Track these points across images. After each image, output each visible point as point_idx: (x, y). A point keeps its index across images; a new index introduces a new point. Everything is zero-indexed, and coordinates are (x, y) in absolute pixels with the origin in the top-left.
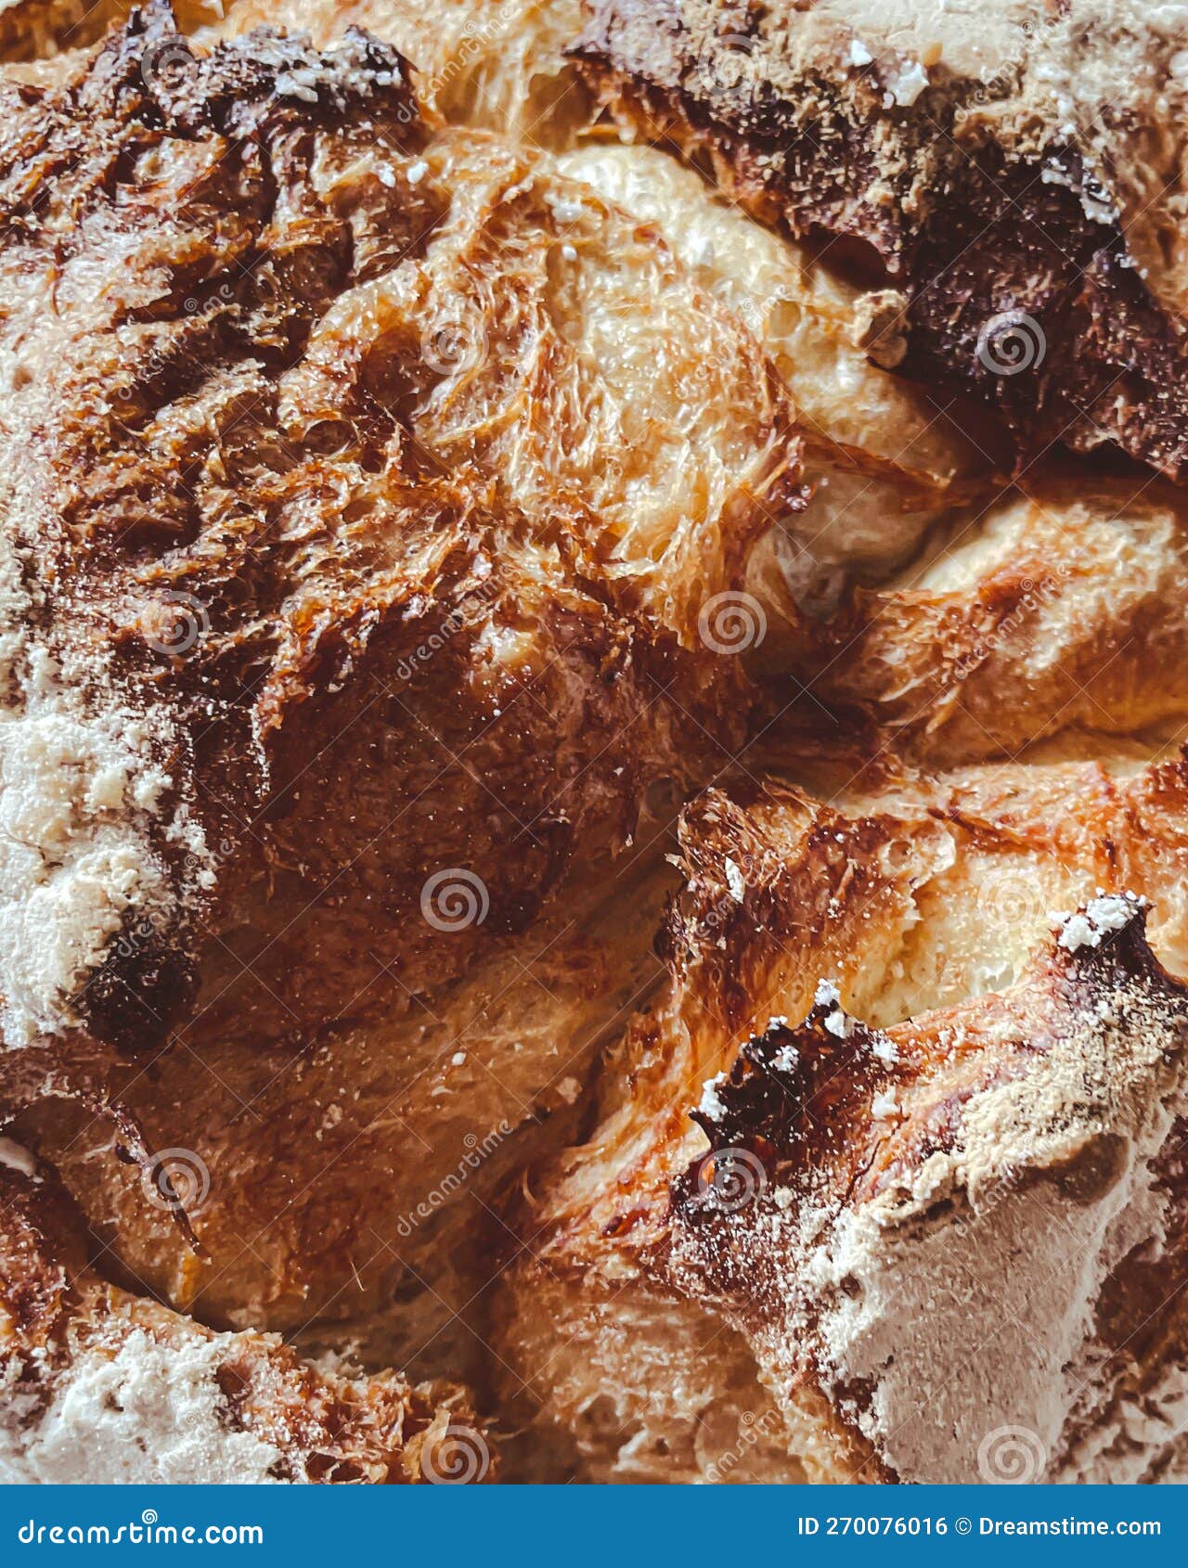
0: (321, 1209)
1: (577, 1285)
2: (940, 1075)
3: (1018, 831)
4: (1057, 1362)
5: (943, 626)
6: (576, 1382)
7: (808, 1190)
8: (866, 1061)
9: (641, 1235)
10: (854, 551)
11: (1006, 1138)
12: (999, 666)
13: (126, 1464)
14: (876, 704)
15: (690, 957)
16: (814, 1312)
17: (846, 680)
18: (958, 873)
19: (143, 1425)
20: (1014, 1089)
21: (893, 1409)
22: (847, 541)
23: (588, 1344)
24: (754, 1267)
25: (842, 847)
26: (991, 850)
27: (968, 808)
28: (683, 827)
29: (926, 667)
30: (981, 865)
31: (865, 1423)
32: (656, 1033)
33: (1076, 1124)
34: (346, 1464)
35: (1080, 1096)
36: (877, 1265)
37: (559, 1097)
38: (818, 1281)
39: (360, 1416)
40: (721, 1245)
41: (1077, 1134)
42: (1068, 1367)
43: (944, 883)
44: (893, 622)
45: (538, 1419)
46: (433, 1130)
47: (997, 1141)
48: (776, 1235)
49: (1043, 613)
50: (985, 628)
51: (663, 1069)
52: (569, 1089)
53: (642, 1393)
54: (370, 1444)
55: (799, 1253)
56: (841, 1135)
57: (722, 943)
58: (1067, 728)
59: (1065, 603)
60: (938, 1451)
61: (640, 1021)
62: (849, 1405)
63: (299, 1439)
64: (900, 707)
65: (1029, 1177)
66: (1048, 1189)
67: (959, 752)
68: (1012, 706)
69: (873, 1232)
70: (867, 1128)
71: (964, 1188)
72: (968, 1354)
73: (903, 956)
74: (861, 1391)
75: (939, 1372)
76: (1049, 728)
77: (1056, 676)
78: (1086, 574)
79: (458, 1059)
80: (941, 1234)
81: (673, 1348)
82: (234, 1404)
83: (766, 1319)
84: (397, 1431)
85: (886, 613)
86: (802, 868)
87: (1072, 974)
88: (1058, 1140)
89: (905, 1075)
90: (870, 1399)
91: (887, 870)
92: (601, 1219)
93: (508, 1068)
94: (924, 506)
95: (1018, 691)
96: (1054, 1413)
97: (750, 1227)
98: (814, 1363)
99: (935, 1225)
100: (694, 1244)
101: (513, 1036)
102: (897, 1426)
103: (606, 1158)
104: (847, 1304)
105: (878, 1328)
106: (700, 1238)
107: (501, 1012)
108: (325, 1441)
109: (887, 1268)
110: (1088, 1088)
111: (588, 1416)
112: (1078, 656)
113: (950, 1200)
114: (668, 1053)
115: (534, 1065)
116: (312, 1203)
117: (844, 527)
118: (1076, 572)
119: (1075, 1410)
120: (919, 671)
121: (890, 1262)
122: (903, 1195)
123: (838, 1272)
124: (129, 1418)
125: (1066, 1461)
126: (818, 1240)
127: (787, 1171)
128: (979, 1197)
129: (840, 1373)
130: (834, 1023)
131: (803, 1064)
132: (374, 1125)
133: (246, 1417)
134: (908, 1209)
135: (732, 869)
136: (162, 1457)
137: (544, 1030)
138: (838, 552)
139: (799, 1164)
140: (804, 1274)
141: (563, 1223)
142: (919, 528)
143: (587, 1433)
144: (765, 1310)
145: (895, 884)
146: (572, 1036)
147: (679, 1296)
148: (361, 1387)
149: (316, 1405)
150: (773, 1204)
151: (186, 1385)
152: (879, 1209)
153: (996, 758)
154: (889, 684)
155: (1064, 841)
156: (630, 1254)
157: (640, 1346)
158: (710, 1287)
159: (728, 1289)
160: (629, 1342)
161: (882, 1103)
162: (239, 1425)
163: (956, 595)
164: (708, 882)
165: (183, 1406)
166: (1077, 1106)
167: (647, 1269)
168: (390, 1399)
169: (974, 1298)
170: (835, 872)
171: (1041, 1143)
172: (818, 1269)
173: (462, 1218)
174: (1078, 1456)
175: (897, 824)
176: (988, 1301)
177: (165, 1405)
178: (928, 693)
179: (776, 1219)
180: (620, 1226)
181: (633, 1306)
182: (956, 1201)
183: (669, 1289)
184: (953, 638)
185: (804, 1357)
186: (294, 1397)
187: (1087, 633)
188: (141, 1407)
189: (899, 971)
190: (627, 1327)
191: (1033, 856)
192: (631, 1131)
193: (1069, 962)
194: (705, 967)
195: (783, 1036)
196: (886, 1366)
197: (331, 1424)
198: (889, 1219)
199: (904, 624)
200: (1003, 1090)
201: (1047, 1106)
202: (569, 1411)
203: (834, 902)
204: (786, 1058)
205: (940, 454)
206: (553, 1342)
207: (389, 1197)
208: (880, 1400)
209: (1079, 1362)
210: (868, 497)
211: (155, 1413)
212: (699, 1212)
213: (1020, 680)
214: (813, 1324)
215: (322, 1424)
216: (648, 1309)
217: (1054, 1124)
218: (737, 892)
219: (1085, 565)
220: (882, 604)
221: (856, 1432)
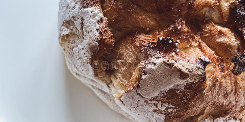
0: (122, 16)
1: (132, 43)
2: (180, 57)
3: (203, 49)
4: (161, 90)
5: (214, 29)
6: (123, 51)
7: (160, 53)
8: (175, 50)
9: (143, 43)
10: (212, 17)
11: (181, 65)
12: (215, 37)
13: (87, 17)
14: (202, 30)
15: (170, 29)
16: (150, 63)
17: (202, 25)
18: (195, 47)
19: (92, 16)
20: (185, 63)
21: (146, 77)
22: (213, 16)
23: (128, 49)
24: (149, 55)
25: (189, 35)
26: (199, 48)
27: (201, 44)
28: (180, 19)
29: (209, 31)
30: (197, 49)
31: (143, 76)
32: (160, 32)
33: (188, 71)
34: (103, 35)
35: (190, 69)
36: (160, 64)
37: (146, 29)
38: (153, 61)
39: (107, 33)
40: (149, 50)
41: (187, 71)
42: (161, 92)
43: (193, 47)
44: (210, 25)
45: (116, 51)
46: (136, 20)
47: (180, 65)
48: (154, 54)
49: (222, 37)
50: (217, 33)
51: (157, 35)
52: (148, 29)
53: (127, 57)
54: (106, 36)
55: (154, 57)
56: (167, 52)
57: (173, 30)
58: (214, 48)
59: (225, 38)
60: (145, 85)
61: (160, 30)
62: (143, 73)
63: (101, 29)
64: (204, 31)
65: (179, 70)
66: (179, 73)
67: (204, 40)
68: (212, 41)
69: (162, 61)
70: (170, 54)
71: (173, 65)
72: (157, 80)
73: (184, 48)
74: (145, 73)
75: (153, 79)
76: (212, 47)
77: (218, 43)
78: (229, 38)
79: (144, 17)
80: (167, 67)
81: (134, 56)
82: (100, 22)
83: (145, 60)
84: (108, 37)
85: (210, 24)
86: (185, 32)
87: (199, 61)
88: (185, 70)
89: (177, 54)
90: (145, 75)
91: (191, 40)
92: (140, 39)
93: (146, 22)
94: (221, 20)
95: (214, 40)
96: (155, 95)
97: (152, 51)
98: (145, 67)
99: (168, 66)
100: (147, 48)
101: (149, 20)
102: (145, 79)
103: (145, 37)
104: (153, 65)
105: (153, 70)
106: (148, 48)
107: (150, 18)
108: (103, 31)
109: (160, 65)
110: (191, 69)
111: (120, 54)
112: (221, 43)
113: (171, 65)
114: (159, 34)
115: (148, 24)
116: (122, 15)
117: (214, 15)
118: (228, 37)
119: (157, 97)
120: (208, 30)
121: (161, 65)
122: (168, 61)
123: (155, 62)
124: (92, 14)
125: (151, 100)
126: (157, 58)
127: (160, 50)
128: (174, 67)
129: (146, 70)
130: (177, 44)
131: (171, 43)
132: (133, 14)
133: (99, 24)
134: (167, 62)
135: (180, 26)
136: (91, 19)
137: (152, 22)
138: (211, 16)
139: (162, 51)
140: (152, 59)
141: (137, 38)
142: (218, 22)
143: (119, 55)
144: (146, 59)
145: (190, 42)
146: (153, 26)
147: (140, 51)
148: (109, 32)
149: (105, 28)
150: (156, 52)
151: (98, 16)
152: (165, 60)
153: (206, 44)
154: (205, 29)
155: (206, 54)
156: (140, 44)
157: (131, 53)
158: (144, 53)
159: (145, 54)
160: (131, 52)
161: (173, 54)
162: (98, 24)
163: (217, 28)
164: (178, 25)
165: (96, 17)
166: (189, 70)
167: (140, 46)
168: (110, 35)
169: (163, 76)
170: (187, 36)
171: (183, 69)
172: (154, 60)
173: (129, 29)
174: (152, 101)
175: (195, 38)
176: (164, 77)
177: (95, 16)
178: (207, 33)
179: (155, 53)
180: (142, 41)
181: (135, 49)
182: (172, 66)
183: (140, 50)
184: (214, 31)
185: (145, 66)
186: (104, 26)
187: (224, 42)
188: (94, 14)
189: (182, 49)
190: (132, 50)
191: (202, 52)
192: (149, 37)
193: (199, 60)
194: (170, 31)
195: (172, 40)
196: (150, 73)
197: (105, 31)
198: (165, 61)
199: (211, 26)
200: (184, 62)
201: (187, 67)
202: (120, 52)
203: (184, 38)
204: (170, 42)
205: (227, 18)
206: (125, 46)
207: (127, 21)
208: (146, 76)
209: (162, 93)
210: (218, 15)
211: (94, 16)
212: (150, 46)
213: (215, 40)
214: (148, 64)
215: (104, 30)
216: (136, 50)
217: (186, 69)
218: (179, 28)
219: (229, 37)
220: (211, 23)
221: (141, 76)
